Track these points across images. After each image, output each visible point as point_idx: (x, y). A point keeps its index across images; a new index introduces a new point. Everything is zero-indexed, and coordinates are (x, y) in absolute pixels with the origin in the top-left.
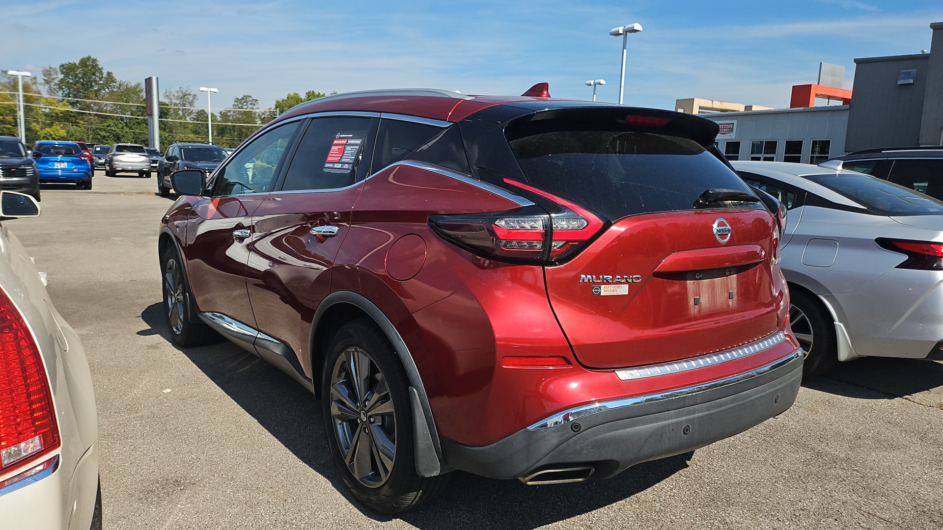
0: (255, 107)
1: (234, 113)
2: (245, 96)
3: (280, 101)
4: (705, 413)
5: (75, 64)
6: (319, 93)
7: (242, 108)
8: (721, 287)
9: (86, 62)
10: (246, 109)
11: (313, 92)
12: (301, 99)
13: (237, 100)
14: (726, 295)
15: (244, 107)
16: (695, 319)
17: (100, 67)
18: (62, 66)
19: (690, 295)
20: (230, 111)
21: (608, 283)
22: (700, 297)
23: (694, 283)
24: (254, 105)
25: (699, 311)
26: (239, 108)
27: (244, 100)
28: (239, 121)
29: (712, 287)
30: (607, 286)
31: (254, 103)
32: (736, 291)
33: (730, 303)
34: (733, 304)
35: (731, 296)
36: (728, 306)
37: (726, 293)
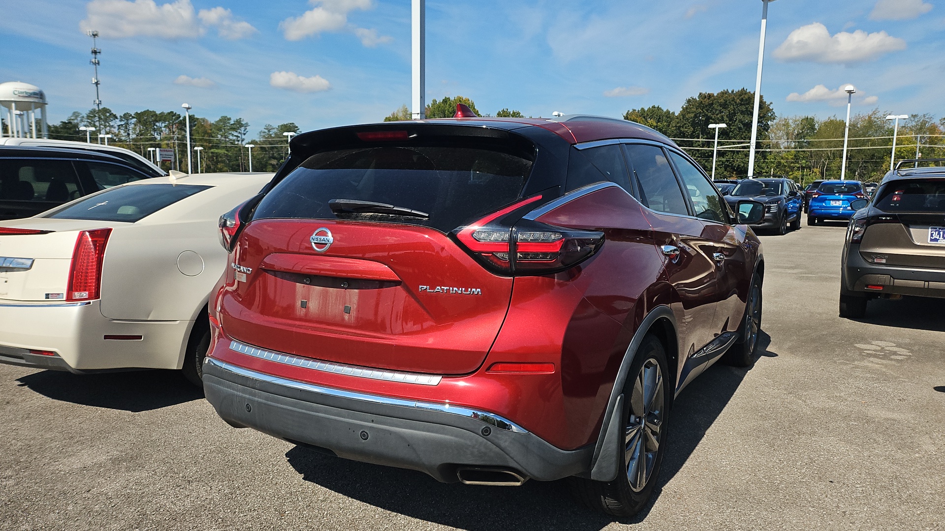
4: (264, 401)
8: (336, 298)
14: (341, 307)
16: (301, 319)
19: (298, 297)
22: (309, 301)
23: (304, 286)
25: (306, 315)
29: (325, 297)
32: (355, 306)
33: (346, 317)
34: (349, 319)
35: (347, 310)
36: (343, 319)
37: (342, 305)
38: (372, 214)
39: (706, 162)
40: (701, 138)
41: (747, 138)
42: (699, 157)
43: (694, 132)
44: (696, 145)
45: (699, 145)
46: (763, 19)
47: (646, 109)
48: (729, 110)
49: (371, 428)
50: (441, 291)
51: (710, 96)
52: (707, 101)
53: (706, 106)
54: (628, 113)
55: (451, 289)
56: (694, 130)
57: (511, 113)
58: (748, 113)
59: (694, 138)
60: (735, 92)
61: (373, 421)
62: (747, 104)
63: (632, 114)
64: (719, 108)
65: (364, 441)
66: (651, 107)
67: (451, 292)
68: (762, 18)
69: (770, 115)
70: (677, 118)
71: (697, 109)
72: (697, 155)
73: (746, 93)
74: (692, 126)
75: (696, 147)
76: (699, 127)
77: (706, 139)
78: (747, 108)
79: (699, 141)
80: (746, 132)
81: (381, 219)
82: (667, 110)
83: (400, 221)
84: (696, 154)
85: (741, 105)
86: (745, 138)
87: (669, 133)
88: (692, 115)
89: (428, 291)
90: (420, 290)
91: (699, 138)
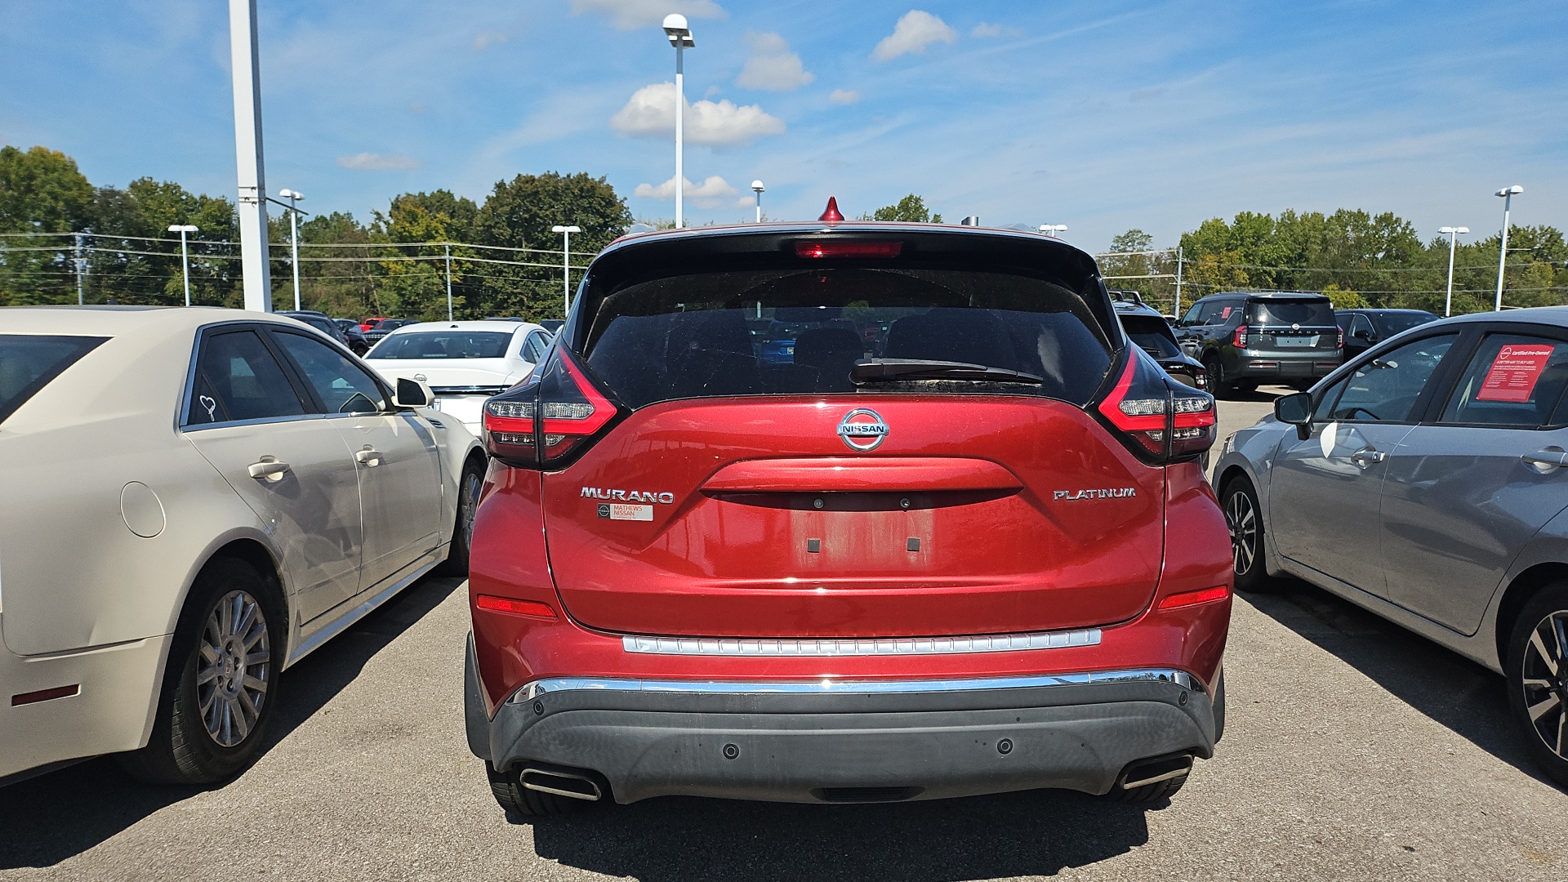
0: (1145, 248)
1: (1110, 259)
2: (1131, 232)
3: (1191, 234)
5: (893, 209)
6: (1259, 214)
7: (1125, 251)
8: (887, 528)
9: (907, 204)
10: (1132, 251)
11: (1249, 213)
12: (1226, 226)
13: (1118, 239)
14: (901, 543)
15: (1128, 249)
16: (810, 574)
17: (925, 208)
18: (879, 212)
19: (797, 534)
20: (1104, 258)
21: (618, 501)
22: (824, 538)
23: (809, 514)
24: (1145, 244)
25: (820, 563)
26: (1120, 251)
27: (1130, 238)
28: (1118, 271)
29: (859, 528)
30: (619, 505)
31: (1144, 240)
32: (929, 538)
33: (913, 557)
34: (918, 560)
35: (914, 547)
36: (906, 562)
37: (901, 539)
38: (937, 381)
39: (536, 286)
40: (526, 246)
41: (595, 250)
42: (524, 278)
43: (512, 236)
44: (519, 258)
45: (523, 259)
46: (678, 73)
47: (428, 195)
48: (564, 204)
49: (1017, 732)
50: (1087, 497)
51: (532, 180)
52: (529, 188)
53: (529, 195)
54: (397, 199)
55: (1099, 491)
56: (513, 233)
57: (161, 185)
58: (593, 211)
59: (514, 247)
60: (572, 177)
61: (1018, 720)
62: (591, 197)
63: (405, 201)
64: (548, 200)
65: (1003, 756)
66: (436, 192)
67: (1100, 496)
68: (675, 71)
69: (624, 216)
70: (484, 213)
71: (514, 199)
72: (521, 275)
73: (586, 180)
74: (509, 226)
75: (518, 261)
76: (521, 230)
77: (533, 249)
78: (590, 203)
79: (522, 252)
80: (593, 240)
81: (960, 388)
82: (462, 199)
83: (997, 390)
84: (519, 272)
85: (582, 197)
86: (592, 249)
87: (471, 236)
88: (507, 209)
89: (1068, 498)
90: (1056, 498)
91: (521, 247)
